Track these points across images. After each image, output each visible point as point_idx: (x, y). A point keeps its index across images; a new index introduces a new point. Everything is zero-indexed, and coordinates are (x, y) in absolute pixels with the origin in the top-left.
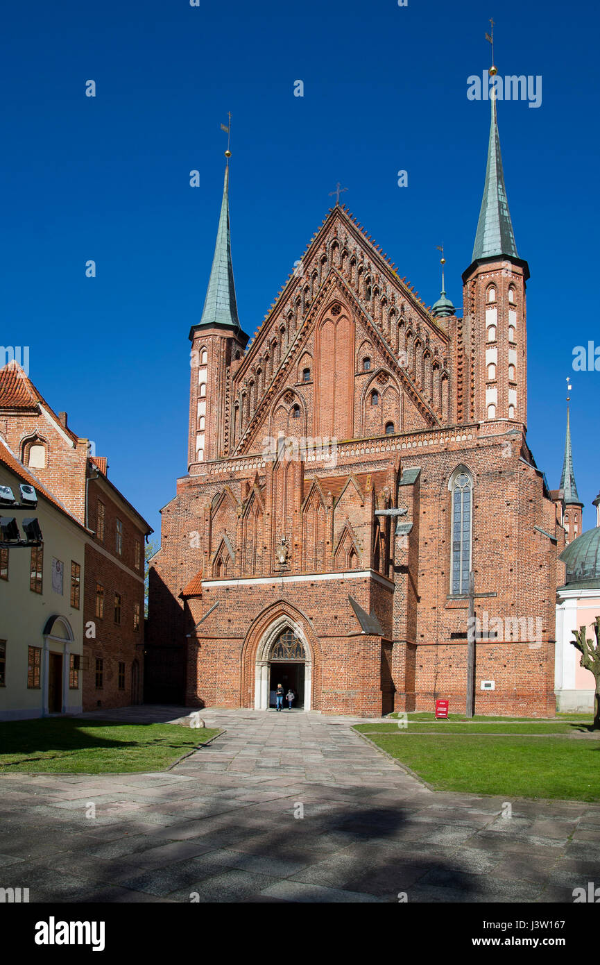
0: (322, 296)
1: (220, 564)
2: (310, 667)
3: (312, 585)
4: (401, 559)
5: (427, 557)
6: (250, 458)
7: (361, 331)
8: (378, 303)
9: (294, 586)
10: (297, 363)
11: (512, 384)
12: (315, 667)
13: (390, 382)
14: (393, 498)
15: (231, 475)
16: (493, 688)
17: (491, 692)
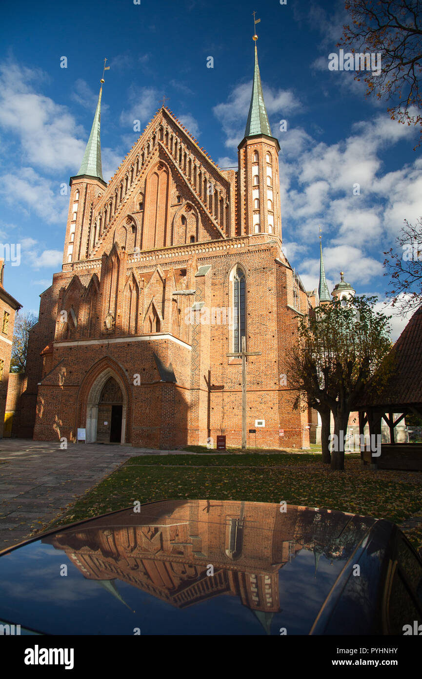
1: (66, 330)
2: (125, 408)
3: (128, 345)
4: (196, 328)
5: (215, 327)
7: (175, 180)
9: (116, 345)
10: (134, 199)
11: (270, 212)
12: (129, 409)
13: (193, 211)
14: (189, 284)
15: (88, 271)
16: (263, 425)
17: (262, 428)
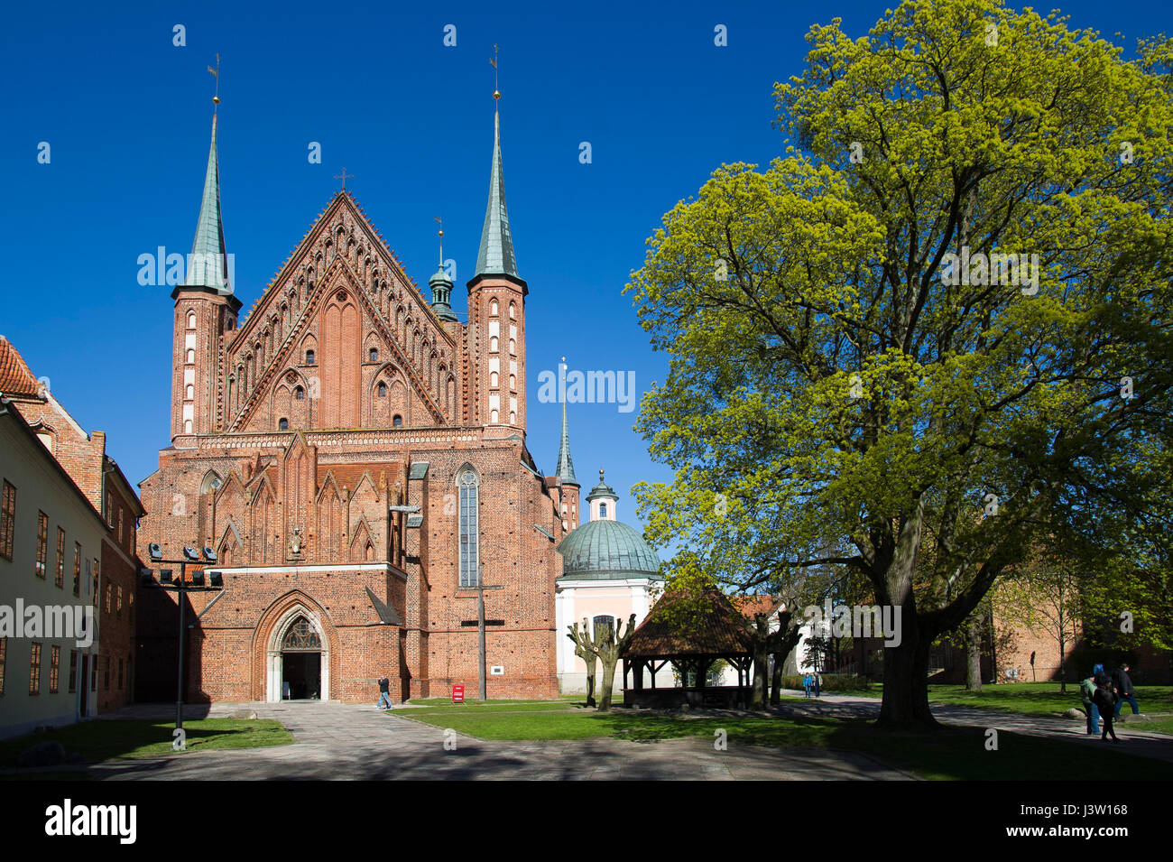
0: (327, 280)
1: (225, 550)
2: (327, 657)
3: (328, 575)
4: (413, 550)
5: (437, 549)
6: (248, 436)
7: (368, 322)
8: (385, 298)
9: (309, 576)
10: (300, 344)
11: (513, 393)
12: (333, 658)
13: (398, 377)
14: (404, 492)
15: (227, 452)
16: (502, 673)
17: (500, 676)
